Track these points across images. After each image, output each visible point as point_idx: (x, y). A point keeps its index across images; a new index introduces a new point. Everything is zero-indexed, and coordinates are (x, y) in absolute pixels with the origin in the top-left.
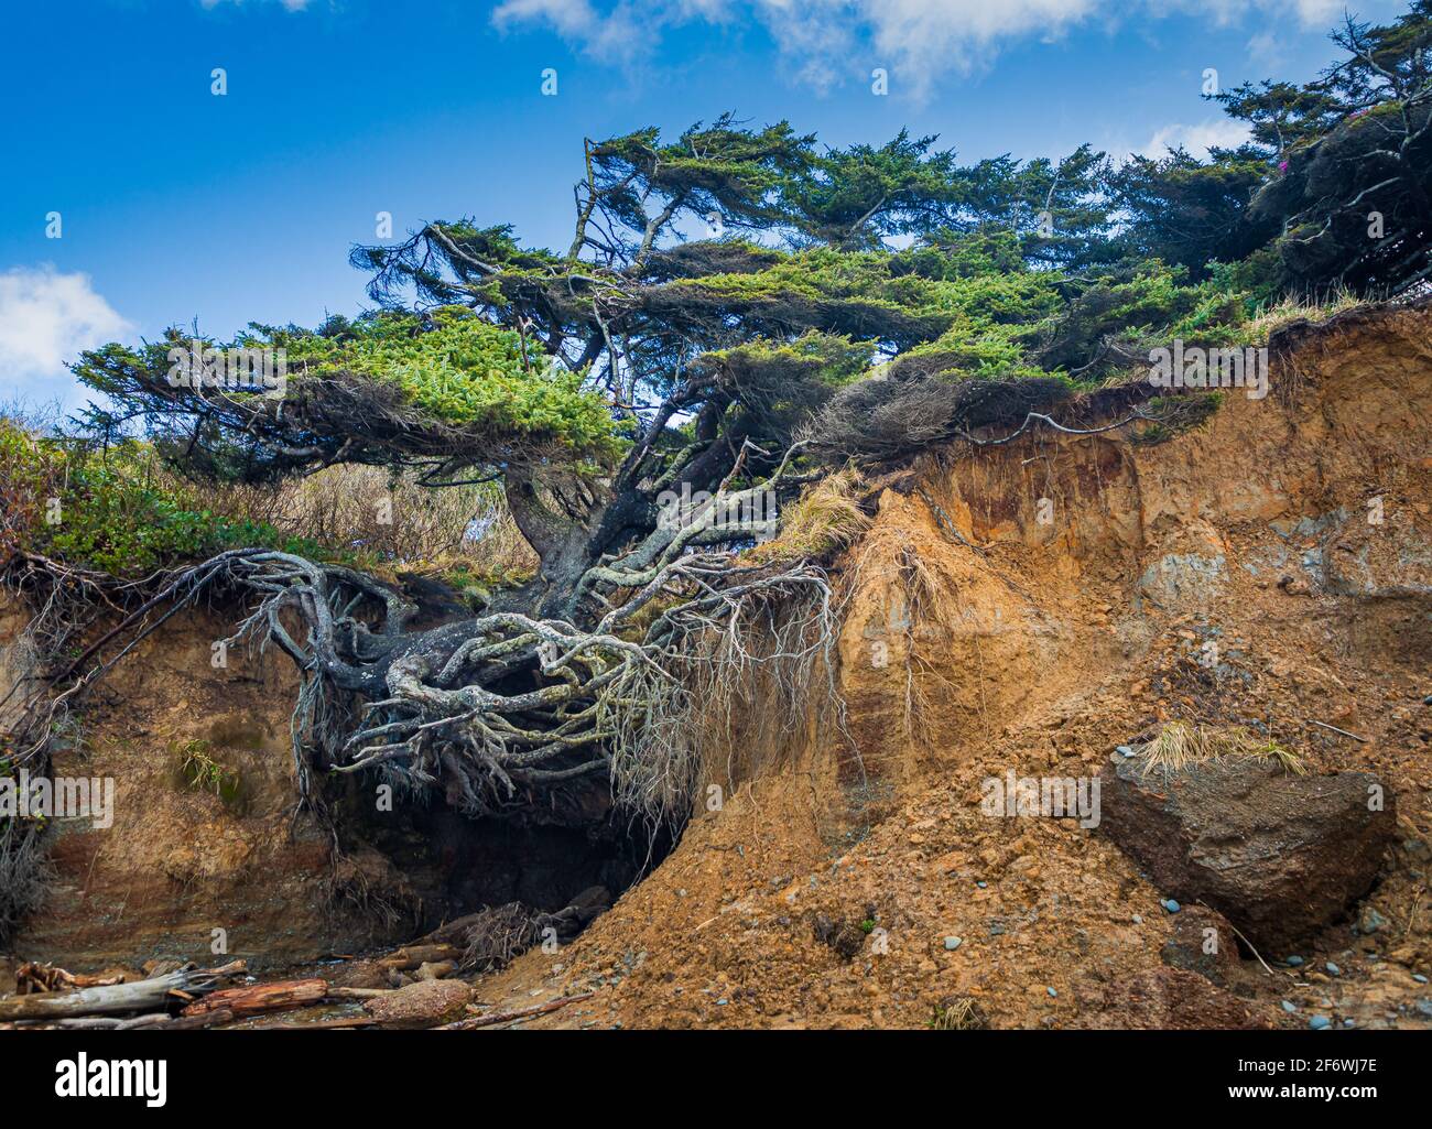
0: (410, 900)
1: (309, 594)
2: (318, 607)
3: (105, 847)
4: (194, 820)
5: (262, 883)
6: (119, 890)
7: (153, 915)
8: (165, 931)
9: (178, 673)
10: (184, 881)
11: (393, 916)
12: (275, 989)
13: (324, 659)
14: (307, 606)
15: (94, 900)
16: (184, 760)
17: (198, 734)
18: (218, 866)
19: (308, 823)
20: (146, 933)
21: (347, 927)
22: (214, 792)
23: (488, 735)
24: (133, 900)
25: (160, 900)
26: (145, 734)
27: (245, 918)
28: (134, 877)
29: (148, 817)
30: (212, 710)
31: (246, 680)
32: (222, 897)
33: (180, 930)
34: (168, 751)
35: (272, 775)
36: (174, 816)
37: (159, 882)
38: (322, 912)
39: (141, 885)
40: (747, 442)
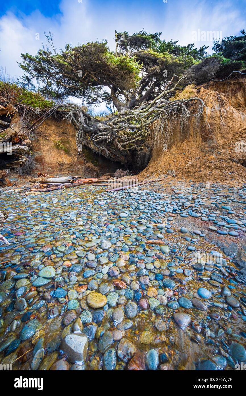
0: (97, 171)
1: (78, 111)
2: (81, 114)
3: (45, 158)
4: (61, 154)
5: (74, 166)
6: (49, 165)
7: (56, 170)
8: (59, 173)
9: (51, 131)
10: (61, 164)
11: (95, 173)
12: (90, 179)
13: (83, 124)
14: (78, 113)
15: (45, 167)
16: (57, 144)
17: (58, 140)
18: (67, 162)
19: (80, 157)
20: (55, 173)
21: (89, 174)
22: (63, 150)
23: (123, 135)
24: (52, 167)
25: (57, 167)
26: (48, 139)
27: (73, 171)
28: (51, 163)
29: (52, 153)
30: (60, 137)
31: (64, 133)
32: (68, 167)
33: (62, 173)
34: (54, 142)
35: (72, 148)
36: (57, 153)
37: (56, 164)
38: (85, 171)
39: (53, 165)
40: (174, 75)
